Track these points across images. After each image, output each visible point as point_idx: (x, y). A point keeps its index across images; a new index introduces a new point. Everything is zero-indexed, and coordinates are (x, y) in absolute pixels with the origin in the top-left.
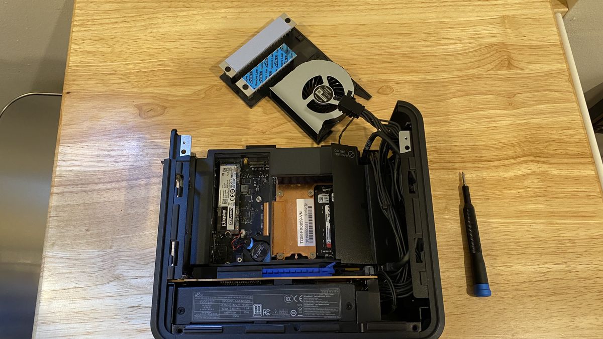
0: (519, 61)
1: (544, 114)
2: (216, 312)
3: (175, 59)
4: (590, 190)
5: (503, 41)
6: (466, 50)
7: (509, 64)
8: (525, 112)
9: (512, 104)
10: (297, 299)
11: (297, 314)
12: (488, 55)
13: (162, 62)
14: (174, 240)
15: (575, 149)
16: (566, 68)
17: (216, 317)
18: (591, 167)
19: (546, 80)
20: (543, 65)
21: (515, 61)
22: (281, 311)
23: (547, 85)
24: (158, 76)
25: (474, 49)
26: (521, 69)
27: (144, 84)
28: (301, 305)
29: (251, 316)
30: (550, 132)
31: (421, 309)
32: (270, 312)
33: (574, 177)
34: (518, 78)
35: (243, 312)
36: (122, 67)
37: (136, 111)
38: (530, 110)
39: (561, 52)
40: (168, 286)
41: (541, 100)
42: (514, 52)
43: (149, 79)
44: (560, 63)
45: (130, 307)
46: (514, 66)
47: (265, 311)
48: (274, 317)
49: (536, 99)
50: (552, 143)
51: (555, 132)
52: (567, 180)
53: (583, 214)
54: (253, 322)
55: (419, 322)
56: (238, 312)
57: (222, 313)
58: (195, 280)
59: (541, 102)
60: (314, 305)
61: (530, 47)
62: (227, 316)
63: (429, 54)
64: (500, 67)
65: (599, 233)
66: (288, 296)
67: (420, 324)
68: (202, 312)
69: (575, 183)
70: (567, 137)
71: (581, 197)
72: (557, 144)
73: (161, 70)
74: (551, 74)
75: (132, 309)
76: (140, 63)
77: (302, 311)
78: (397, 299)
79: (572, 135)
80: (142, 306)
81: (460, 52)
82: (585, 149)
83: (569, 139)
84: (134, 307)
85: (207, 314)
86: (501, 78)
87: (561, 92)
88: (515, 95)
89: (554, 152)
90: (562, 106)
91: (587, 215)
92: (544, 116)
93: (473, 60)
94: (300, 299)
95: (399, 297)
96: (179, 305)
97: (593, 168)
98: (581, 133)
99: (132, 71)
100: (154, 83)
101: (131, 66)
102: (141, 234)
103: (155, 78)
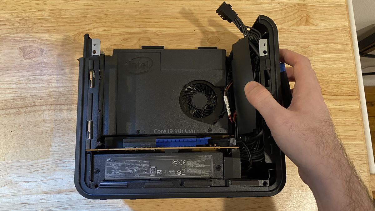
0: (314, 19)
1: (328, 61)
2: (122, 173)
3: (51, 10)
4: (354, 120)
5: (304, 2)
6: (275, 8)
7: (307, 21)
8: (315, 60)
9: (306, 53)
10: (182, 163)
11: (181, 174)
12: (292, 13)
13: (40, 12)
14: (90, 120)
15: (347, 89)
16: (348, 25)
17: (123, 176)
18: (357, 102)
19: (332, 35)
20: (331, 22)
21: (312, 18)
22: (170, 171)
23: (333, 39)
24: (37, 24)
25: (282, 8)
26: (315, 25)
27: (26, 30)
28: (185, 167)
29: (148, 175)
30: (331, 76)
31: (270, 170)
32: (162, 172)
33: (344, 110)
34: (312, 33)
35: (142, 172)
36: (8, 15)
37: (20, 53)
38: (319, 58)
39: (346, 12)
40: (86, 154)
41: (327, 51)
42: (311, 11)
43: (30, 26)
44: (344, 21)
45: (20, 204)
46: (310, 23)
47: (158, 171)
48: (165, 175)
49: (324, 49)
50: (331, 84)
51: (334, 76)
52: (339, 112)
53: (348, 137)
54: (150, 180)
55: (268, 179)
56: (139, 172)
57: (128, 173)
58: (106, 150)
59: (327, 52)
60: (194, 167)
61: (323, 8)
62: (131, 175)
63: (248, 11)
64: (299, 23)
65: (357, 151)
66: (175, 161)
67: (268, 181)
68: (113, 172)
69: (344, 114)
70: (342, 79)
71: (348, 125)
72: (335, 85)
73: (40, 19)
74: (336, 30)
75: (21, 205)
76: (22, 13)
77: (185, 171)
78: (252, 162)
79: (346, 78)
80: (29, 203)
81: (271, 10)
82: (354, 89)
83: (343, 82)
84: (23, 204)
85: (116, 173)
86: (300, 32)
87: (342, 44)
88: (309, 46)
89: (332, 91)
90: (342, 55)
91: (350, 138)
92: (328, 63)
93: (280, 17)
94: (184, 162)
95: (254, 161)
96: (96, 167)
97: (358, 103)
98: (353, 77)
99: (16, 19)
100: (34, 29)
101: (15, 15)
102: (27, 149)
103: (35, 26)
